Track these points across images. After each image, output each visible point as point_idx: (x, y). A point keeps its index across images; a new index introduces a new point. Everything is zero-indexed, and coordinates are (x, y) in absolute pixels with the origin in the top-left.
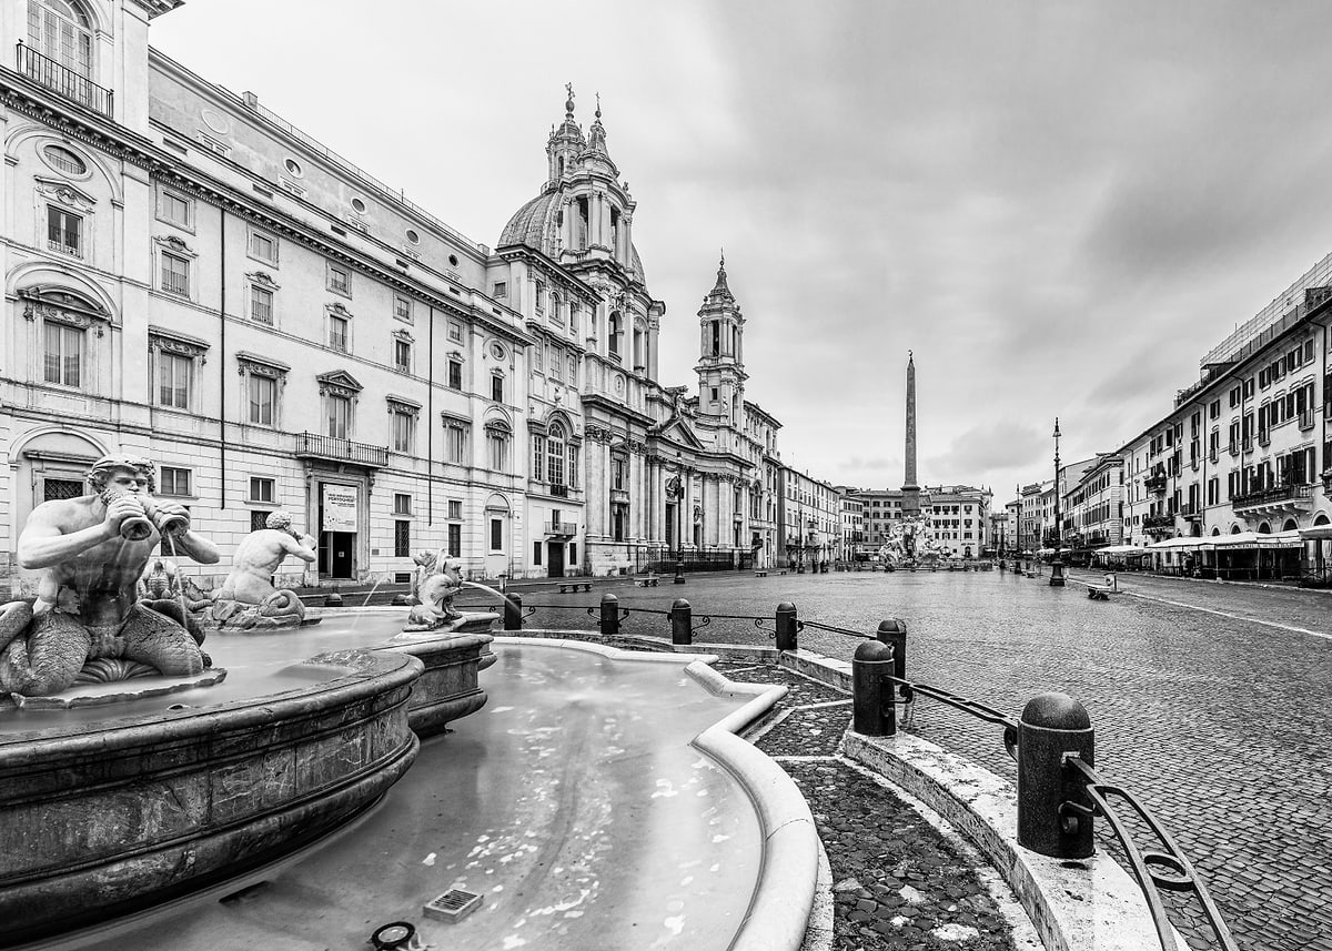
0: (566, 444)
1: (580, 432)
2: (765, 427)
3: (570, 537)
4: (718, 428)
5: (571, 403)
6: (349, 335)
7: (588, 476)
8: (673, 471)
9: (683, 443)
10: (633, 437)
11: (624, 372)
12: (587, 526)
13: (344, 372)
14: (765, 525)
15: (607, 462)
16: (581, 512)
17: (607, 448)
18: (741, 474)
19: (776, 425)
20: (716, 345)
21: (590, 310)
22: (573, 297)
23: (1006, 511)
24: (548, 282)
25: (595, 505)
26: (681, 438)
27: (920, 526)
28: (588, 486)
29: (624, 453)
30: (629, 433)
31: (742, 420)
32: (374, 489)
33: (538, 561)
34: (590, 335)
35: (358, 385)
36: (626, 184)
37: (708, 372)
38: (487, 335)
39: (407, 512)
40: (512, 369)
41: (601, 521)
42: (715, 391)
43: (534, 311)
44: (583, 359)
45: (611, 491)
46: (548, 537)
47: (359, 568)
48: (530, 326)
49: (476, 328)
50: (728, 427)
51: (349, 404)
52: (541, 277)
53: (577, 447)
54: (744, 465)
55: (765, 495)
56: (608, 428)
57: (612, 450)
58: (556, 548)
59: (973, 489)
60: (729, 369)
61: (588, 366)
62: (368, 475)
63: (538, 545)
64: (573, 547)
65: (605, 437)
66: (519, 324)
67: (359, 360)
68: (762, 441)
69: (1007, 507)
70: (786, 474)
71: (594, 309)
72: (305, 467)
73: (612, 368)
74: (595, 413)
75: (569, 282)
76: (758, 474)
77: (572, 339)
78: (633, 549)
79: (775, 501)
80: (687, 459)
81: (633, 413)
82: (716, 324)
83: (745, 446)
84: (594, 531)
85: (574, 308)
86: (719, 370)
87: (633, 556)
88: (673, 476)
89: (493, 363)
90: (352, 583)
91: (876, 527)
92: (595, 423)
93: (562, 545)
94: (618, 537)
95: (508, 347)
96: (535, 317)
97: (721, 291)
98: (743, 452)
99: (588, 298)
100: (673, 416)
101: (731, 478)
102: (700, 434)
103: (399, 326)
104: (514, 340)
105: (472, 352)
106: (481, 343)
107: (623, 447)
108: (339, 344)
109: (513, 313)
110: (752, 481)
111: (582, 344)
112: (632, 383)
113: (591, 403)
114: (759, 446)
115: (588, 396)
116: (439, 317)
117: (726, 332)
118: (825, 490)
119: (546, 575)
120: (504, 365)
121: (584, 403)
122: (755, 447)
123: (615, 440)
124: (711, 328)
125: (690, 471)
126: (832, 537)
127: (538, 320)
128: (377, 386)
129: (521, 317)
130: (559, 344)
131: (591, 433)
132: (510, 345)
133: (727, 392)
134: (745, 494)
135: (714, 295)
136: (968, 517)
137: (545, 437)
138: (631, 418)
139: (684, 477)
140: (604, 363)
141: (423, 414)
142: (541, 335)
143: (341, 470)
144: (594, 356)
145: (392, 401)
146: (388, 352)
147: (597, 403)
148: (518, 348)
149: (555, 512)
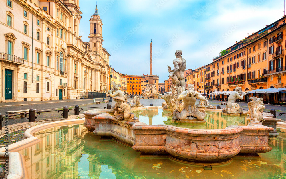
0: (64, 59)
1: (67, 55)
2: (106, 56)
3: (65, 87)
4: (96, 55)
5: (65, 47)
6: (12, 22)
7: (69, 69)
8: (85, 68)
9: (88, 59)
10: (79, 57)
11: (77, 38)
12: (69, 84)
13: (12, 34)
14: (106, 84)
15: (73, 65)
16: (66, 79)
17: (73, 60)
18: (102, 69)
19: (109, 55)
20: (95, 30)
22: (66, 14)
24: (60, 9)
25: (70, 78)
26: (87, 58)
28: (69, 72)
29: (77, 62)
30: (78, 56)
31: (101, 53)
32: (19, 71)
33: (57, 95)
34: (69, 26)
35: (16, 38)
37: (93, 38)
38: (47, 24)
39: (26, 79)
40: (52, 35)
41: (71, 84)
42: (95, 44)
43: (57, 18)
44: (68, 33)
45: (74, 73)
46: (60, 87)
47: (15, 96)
48: (56, 22)
49: (44, 22)
50: (99, 55)
51: (12, 44)
52: (58, 7)
53: (66, 60)
54: (102, 66)
55: (106, 76)
56: (73, 54)
57: (74, 61)
58: (61, 90)
60: (99, 38)
61: (69, 35)
62: (17, 67)
63: (57, 89)
64: (65, 90)
65: (73, 57)
66: (54, 21)
67: (15, 30)
68: (106, 60)
71: (70, 18)
72: (2, 63)
73: (75, 36)
74: (71, 50)
75: (65, 9)
76: (105, 69)
77: (65, 27)
78: (79, 91)
79: (108, 77)
80: (89, 64)
81: (80, 50)
82: (95, 24)
83: (102, 61)
84: (70, 86)
85: (66, 17)
86: (96, 38)
87: (79, 94)
88: (85, 69)
89: (48, 33)
90: (13, 101)
91: (131, 86)
92: (71, 53)
93: (62, 89)
94: (75, 88)
95: (51, 28)
96: (57, 19)
97: (96, 14)
98: (102, 62)
99: (69, 15)
100: (86, 51)
101: (100, 70)
102: (93, 57)
103: (25, 20)
104: (53, 26)
105: (43, 29)
106: (45, 26)
107: (77, 60)
108: (10, 24)
109: (53, 18)
110: (104, 71)
111: (68, 29)
112: (79, 41)
113: (70, 46)
115: (69, 45)
116: (35, 18)
117: (98, 26)
119: (59, 99)
120: (50, 34)
121: (68, 46)
122: (105, 61)
123: (75, 58)
124: (93, 25)
125: (89, 68)
127: (58, 20)
128: (20, 38)
129: (54, 19)
130: (63, 28)
131: (69, 55)
132: (52, 28)
133: (98, 44)
134: (102, 75)
137: (59, 56)
138: (79, 52)
139: (87, 69)
140: (73, 35)
141: (31, 48)
142: (58, 25)
143: (11, 65)
144: (70, 32)
145: (23, 43)
146: (22, 28)
147: (71, 47)
148: (53, 29)
149: (61, 79)
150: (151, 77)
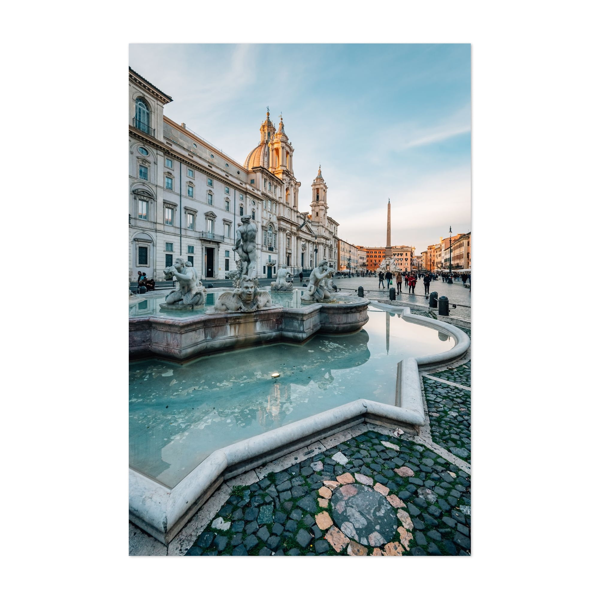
0: (273, 233)
1: (277, 229)
2: (334, 225)
3: (274, 264)
4: (318, 226)
5: (274, 219)
6: (213, 200)
7: (279, 244)
8: (304, 241)
9: (307, 232)
10: (293, 231)
11: (290, 208)
12: (279, 261)
13: (212, 212)
14: (334, 260)
15: (285, 239)
16: (277, 255)
17: (285, 234)
18: (326, 242)
19: (337, 225)
20: (318, 197)
21: (280, 187)
22: (275, 183)
23: (421, 255)
24: (268, 179)
25: (281, 254)
26: (307, 230)
27: (392, 261)
28: (279, 247)
29: (290, 236)
30: (291, 229)
31: (326, 223)
32: (220, 249)
33: (264, 273)
34: (280, 196)
35: (216, 216)
36: (291, 143)
37: (315, 206)
38: (251, 198)
39: (228, 256)
40: (257, 208)
41: (283, 260)
42: (317, 213)
43: (264, 189)
44: (278, 204)
45: (286, 249)
46: (268, 264)
47: (215, 274)
48: (263, 194)
49: (248, 196)
50: (322, 226)
51: (213, 222)
52: (265, 177)
53: (276, 234)
54: (327, 239)
55: (334, 250)
56: (285, 227)
57: (287, 235)
58: (270, 268)
59: (408, 247)
60: (322, 205)
61: (279, 207)
62: (218, 245)
63: (264, 267)
64: (275, 267)
65: (284, 230)
66: (259, 193)
67: (216, 208)
68: (332, 230)
69: (421, 253)
70: (340, 242)
71: (281, 187)
72: (202, 242)
73: (287, 207)
74: (282, 223)
75: (274, 178)
76: (331, 242)
77: (274, 198)
78: (293, 269)
79: (337, 252)
80: (309, 237)
81: (293, 222)
82: (318, 189)
83: (327, 232)
84: (281, 263)
85: (276, 187)
86: (319, 206)
87: (293, 271)
88: (304, 243)
89: (252, 207)
90: (214, 279)
91: (371, 261)
92: (282, 226)
93: (271, 267)
94: (288, 265)
95: (256, 201)
96: (264, 191)
97: (320, 178)
98: (327, 235)
99: (279, 183)
100: (304, 223)
101: (323, 244)
102: (314, 229)
103: (226, 196)
104: (258, 199)
105: (246, 203)
106: (249, 199)
107: (290, 234)
108: (211, 203)
109: (258, 190)
110: (329, 245)
111: (278, 199)
112: (293, 211)
113: (280, 219)
114: (332, 232)
115: (279, 217)
116: (237, 192)
117: (321, 192)
118: (353, 247)
119: (267, 277)
120: (255, 207)
121: (278, 219)
122: (331, 233)
123: (288, 231)
124: (316, 191)
125: (309, 241)
126: (355, 265)
127: (265, 192)
128: (221, 215)
129: (260, 191)
130: (272, 200)
131: (280, 229)
132: (257, 201)
133: (321, 213)
134: (327, 249)
135: (317, 179)
136: (406, 257)
137: (267, 231)
138: (292, 224)
139: (307, 244)
140: (284, 205)
141: (233, 224)
142: (266, 197)
143: (211, 243)
144: (281, 203)
145: (224, 220)
146: (223, 205)
147: (282, 219)
148: (259, 201)
149: (270, 256)
150: (389, 249)
